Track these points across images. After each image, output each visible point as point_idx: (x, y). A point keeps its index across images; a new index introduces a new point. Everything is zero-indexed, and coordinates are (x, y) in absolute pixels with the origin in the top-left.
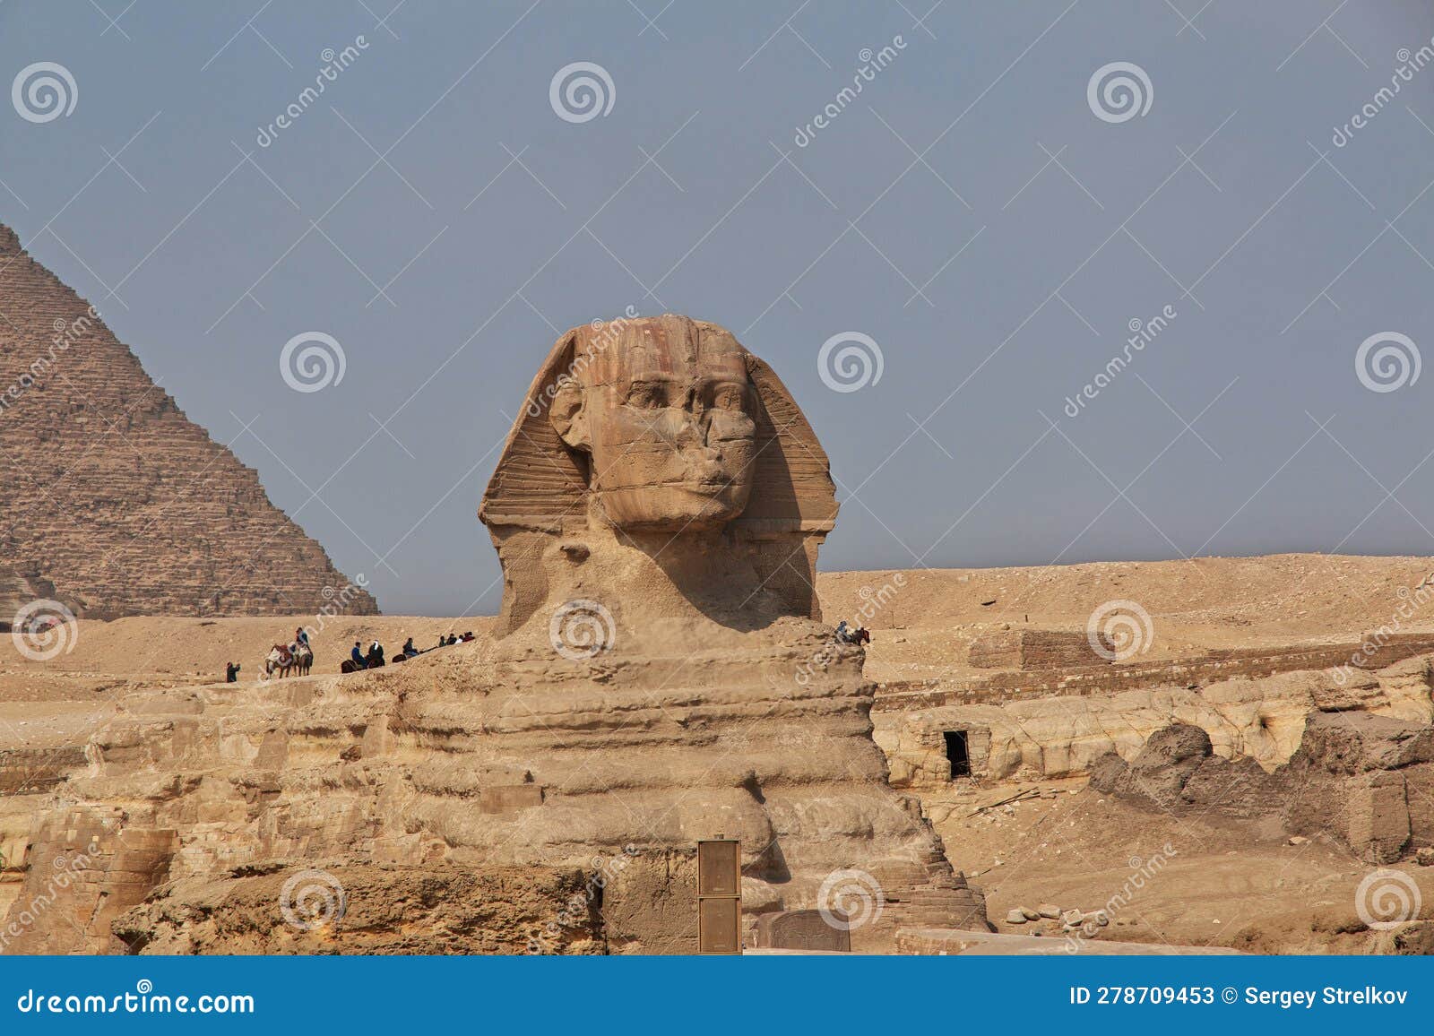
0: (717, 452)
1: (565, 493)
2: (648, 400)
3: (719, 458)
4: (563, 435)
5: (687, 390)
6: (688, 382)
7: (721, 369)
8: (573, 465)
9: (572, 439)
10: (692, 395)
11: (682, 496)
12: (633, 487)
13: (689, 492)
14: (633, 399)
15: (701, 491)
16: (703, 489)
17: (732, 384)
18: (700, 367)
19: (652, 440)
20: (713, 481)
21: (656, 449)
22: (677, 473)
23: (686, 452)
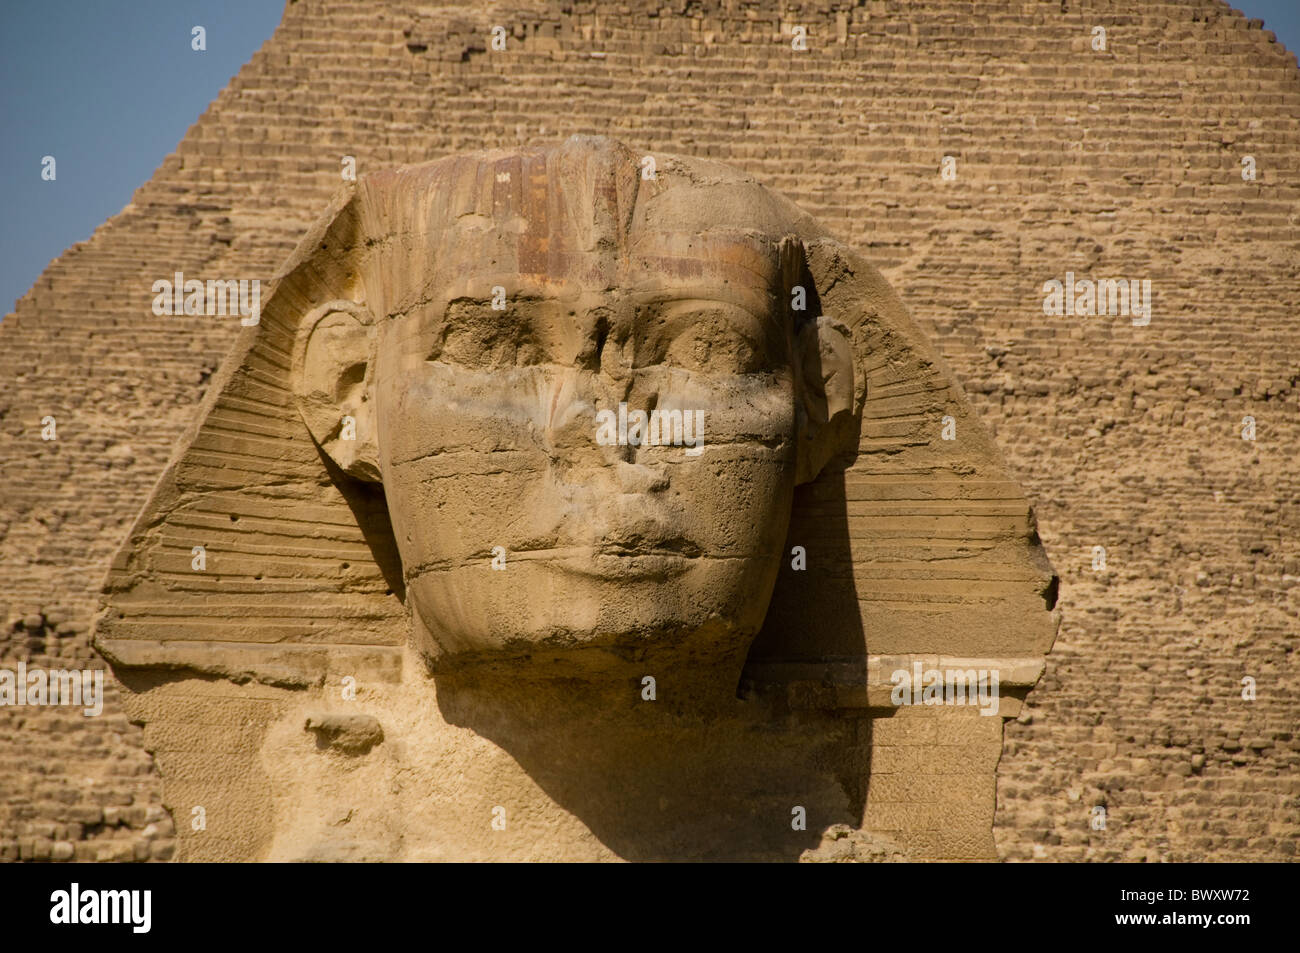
0: (655, 476)
1: (341, 589)
2: (489, 343)
3: (658, 489)
4: (325, 442)
5: (588, 322)
6: (591, 299)
7: (685, 268)
8: (352, 520)
9: (343, 455)
10: (601, 331)
11: (553, 583)
12: (445, 564)
13: (568, 573)
14: (452, 346)
15: (600, 571)
16: (607, 563)
17: (714, 305)
18: (625, 264)
19: (488, 443)
20: (631, 545)
21: (492, 468)
22: (542, 529)
23: (576, 474)
